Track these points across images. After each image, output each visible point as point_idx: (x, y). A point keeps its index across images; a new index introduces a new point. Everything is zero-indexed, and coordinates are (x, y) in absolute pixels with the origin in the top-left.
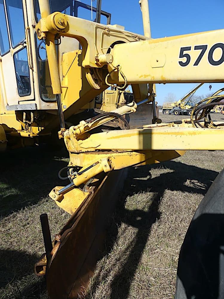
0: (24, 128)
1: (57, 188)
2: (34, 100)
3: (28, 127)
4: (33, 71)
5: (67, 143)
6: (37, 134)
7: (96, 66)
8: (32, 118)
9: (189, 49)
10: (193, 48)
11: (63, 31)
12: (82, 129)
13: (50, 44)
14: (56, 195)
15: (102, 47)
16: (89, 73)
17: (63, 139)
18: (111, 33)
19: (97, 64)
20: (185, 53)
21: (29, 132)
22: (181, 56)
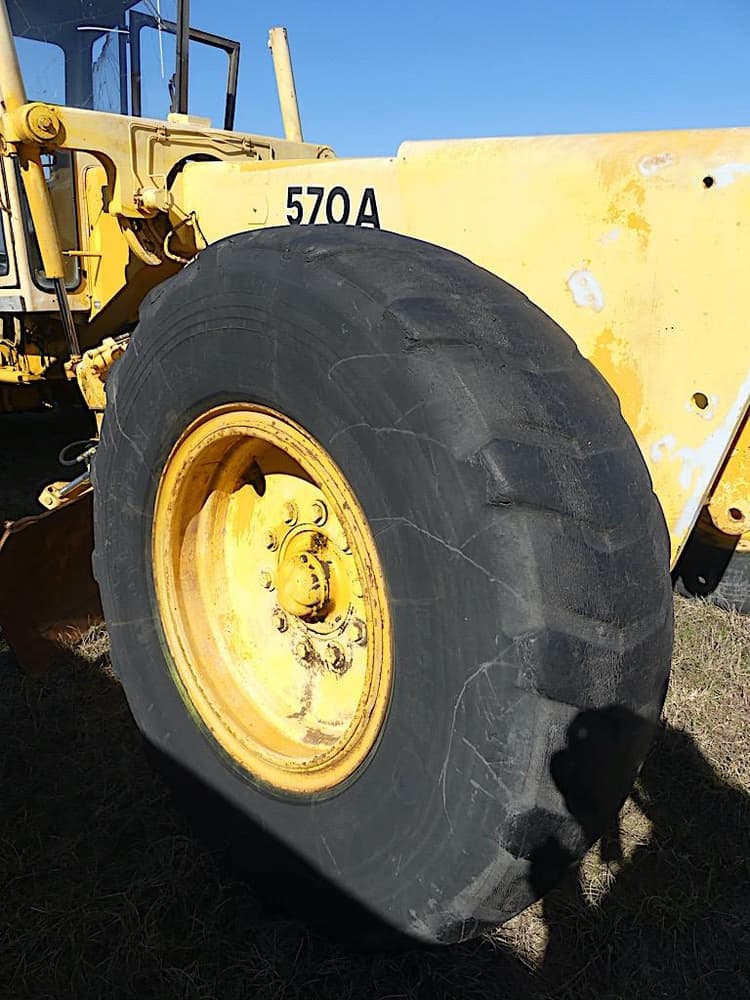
0: (7, 360)
1: (57, 485)
2: (18, 286)
3: (17, 357)
4: (10, 214)
5: (85, 390)
6: (41, 375)
7: (139, 216)
8: (16, 331)
9: (298, 190)
10: (305, 191)
11: (51, 142)
12: (107, 355)
13: (30, 168)
14: (54, 499)
15: (151, 173)
16: (128, 230)
17: (75, 380)
18: (173, 137)
19: (141, 211)
20: (295, 198)
21: (20, 369)
22: (290, 205)
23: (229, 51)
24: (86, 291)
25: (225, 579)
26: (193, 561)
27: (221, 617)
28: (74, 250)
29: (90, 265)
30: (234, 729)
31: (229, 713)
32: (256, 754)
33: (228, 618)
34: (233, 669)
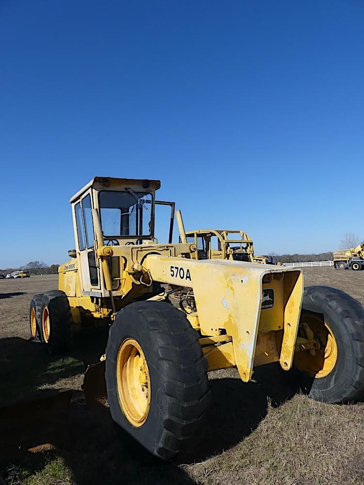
0: (97, 310)
2: (100, 289)
3: (100, 309)
6: (107, 315)
7: (133, 272)
8: (99, 303)
10: (174, 268)
11: (109, 256)
15: (137, 259)
16: (131, 275)
18: (143, 249)
19: (133, 270)
20: (172, 269)
21: (101, 313)
22: (171, 271)
23: (171, 206)
24: (121, 289)
25: (133, 379)
26: (126, 374)
27: (131, 388)
28: (117, 277)
29: (122, 282)
30: (130, 414)
31: (130, 411)
32: (133, 419)
33: (133, 389)
34: (133, 401)
